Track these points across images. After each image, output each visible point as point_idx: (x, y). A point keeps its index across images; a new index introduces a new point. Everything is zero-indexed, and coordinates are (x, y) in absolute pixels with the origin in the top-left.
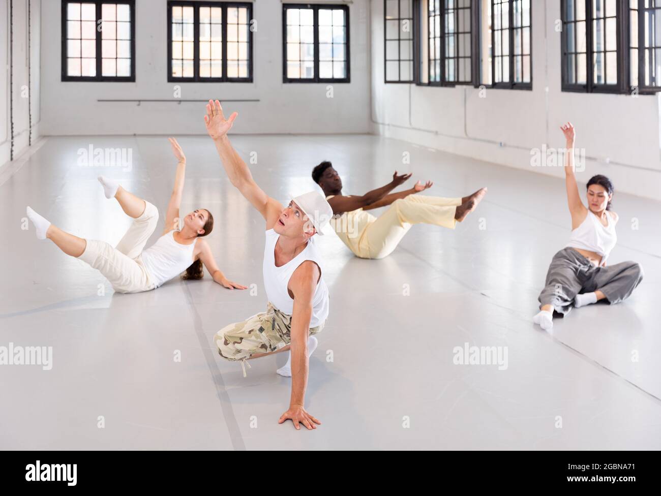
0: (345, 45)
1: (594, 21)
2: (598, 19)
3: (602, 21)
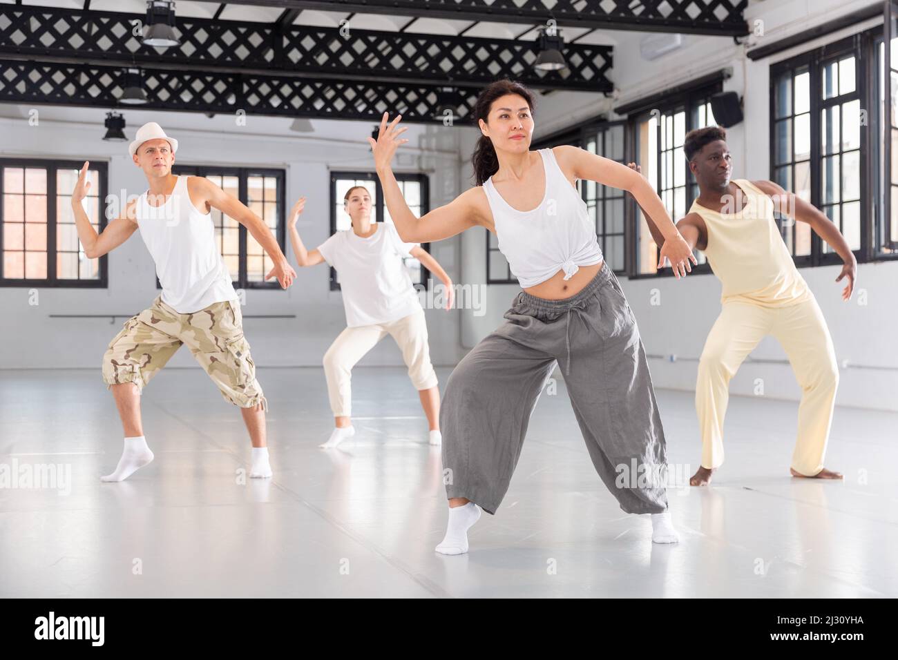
1: (824, 160)
2: (830, 156)
3: (836, 159)
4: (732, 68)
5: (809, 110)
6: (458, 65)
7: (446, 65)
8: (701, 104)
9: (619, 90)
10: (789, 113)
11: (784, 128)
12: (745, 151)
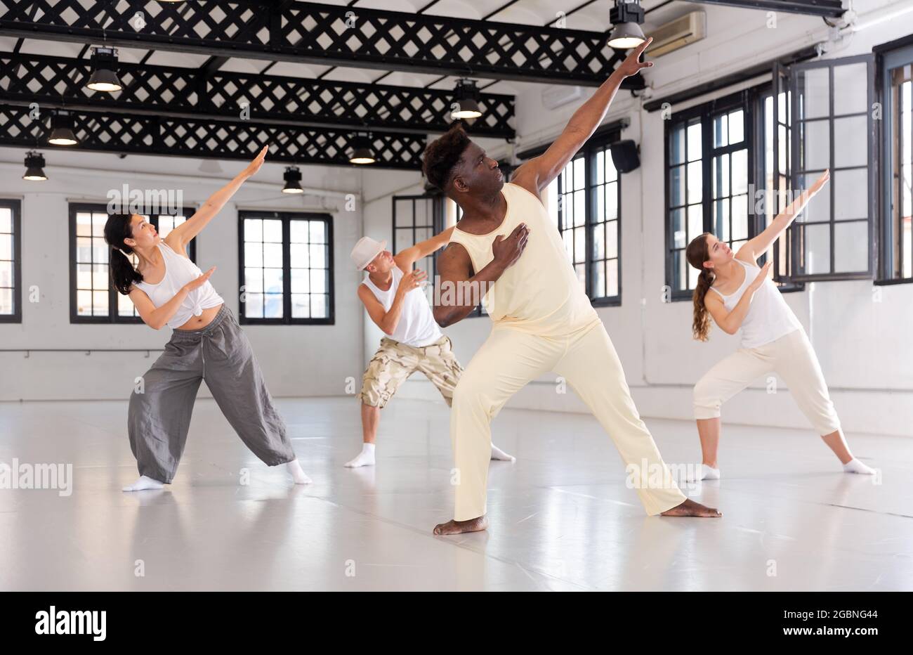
0: (327, 271)
1: (715, 203)
2: (720, 199)
3: (725, 203)
4: (629, 119)
5: (701, 158)
6: (372, 111)
7: (361, 111)
8: (600, 151)
9: (521, 137)
10: (682, 160)
11: (677, 174)
12: (642, 194)
